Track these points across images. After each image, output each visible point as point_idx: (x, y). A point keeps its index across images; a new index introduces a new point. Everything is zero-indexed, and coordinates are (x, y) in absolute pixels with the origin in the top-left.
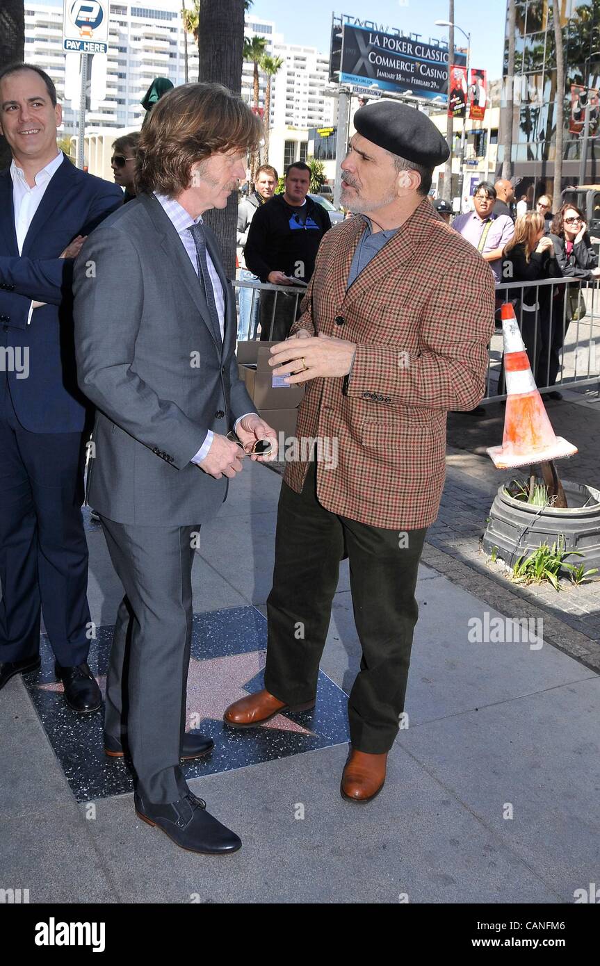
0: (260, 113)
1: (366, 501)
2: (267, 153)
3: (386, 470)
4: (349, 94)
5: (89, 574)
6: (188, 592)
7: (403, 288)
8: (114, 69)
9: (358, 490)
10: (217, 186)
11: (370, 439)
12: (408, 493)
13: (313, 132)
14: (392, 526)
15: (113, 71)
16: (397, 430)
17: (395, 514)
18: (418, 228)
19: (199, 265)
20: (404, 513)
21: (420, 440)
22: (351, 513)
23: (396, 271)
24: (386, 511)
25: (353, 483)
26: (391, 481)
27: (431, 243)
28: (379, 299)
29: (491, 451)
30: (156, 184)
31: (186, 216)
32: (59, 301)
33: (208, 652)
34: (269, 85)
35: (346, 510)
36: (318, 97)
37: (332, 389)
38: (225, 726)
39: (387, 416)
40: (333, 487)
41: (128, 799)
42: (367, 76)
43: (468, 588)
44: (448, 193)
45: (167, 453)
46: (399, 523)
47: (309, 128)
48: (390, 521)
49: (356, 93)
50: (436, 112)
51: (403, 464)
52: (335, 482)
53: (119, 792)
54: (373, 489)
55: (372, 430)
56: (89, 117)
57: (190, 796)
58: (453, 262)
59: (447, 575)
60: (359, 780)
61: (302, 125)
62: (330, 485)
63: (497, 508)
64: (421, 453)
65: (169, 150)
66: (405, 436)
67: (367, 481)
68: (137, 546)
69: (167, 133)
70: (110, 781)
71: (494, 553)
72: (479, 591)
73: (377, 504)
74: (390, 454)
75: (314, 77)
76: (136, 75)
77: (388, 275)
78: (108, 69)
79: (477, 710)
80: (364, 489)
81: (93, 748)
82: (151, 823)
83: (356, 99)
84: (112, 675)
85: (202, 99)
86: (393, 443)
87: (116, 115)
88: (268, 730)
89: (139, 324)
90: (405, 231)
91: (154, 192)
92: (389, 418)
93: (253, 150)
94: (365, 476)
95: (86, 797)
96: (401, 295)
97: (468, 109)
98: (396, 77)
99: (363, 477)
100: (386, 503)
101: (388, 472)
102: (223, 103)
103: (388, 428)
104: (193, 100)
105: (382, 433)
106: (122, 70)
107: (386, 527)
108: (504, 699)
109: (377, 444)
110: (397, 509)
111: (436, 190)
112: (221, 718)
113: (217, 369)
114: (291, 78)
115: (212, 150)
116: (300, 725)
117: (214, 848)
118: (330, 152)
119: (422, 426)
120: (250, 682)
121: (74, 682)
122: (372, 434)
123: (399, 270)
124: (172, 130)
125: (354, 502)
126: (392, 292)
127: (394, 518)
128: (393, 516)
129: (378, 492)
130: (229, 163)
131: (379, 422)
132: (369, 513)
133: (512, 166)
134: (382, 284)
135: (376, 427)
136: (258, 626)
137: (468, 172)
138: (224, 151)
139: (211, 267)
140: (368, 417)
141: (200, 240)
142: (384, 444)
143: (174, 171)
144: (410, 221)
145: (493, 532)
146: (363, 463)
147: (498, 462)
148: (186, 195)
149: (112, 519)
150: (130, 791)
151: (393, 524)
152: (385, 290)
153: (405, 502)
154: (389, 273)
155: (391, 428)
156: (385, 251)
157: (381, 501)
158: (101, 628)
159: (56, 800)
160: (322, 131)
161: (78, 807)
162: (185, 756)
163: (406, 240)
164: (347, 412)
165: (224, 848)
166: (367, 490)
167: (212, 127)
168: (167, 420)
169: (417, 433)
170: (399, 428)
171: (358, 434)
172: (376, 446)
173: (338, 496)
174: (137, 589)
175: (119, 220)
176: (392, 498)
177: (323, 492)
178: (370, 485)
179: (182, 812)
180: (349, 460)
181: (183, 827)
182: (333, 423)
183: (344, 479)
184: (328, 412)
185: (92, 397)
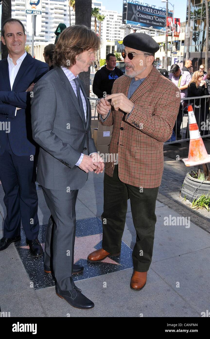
1: (137, 178)
3: (144, 167)
4: (129, 28)
6: (74, 214)
7: (149, 99)
8: (44, 21)
10: (85, 63)
11: (138, 156)
12: (152, 175)
13: (116, 43)
14: (146, 187)
15: (43, 21)
18: (153, 77)
19: (77, 93)
20: (151, 182)
21: (156, 155)
23: (146, 93)
24: (144, 182)
25: (132, 172)
26: (146, 171)
27: (158, 83)
28: (140, 104)
29: (184, 160)
30: (62, 63)
31: (72, 75)
32: (26, 108)
33: (81, 234)
34: (100, 25)
35: (129, 182)
36: (118, 29)
38: (88, 262)
40: (124, 174)
41: (53, 288)
42: (136, 22)
43: (176, 210)
44: (166, 64)
45: (66, 162)
46: (149, 186)
47: (115, 41)
48: (146, 185)
49: (132, 28)
50: (161, 34)
51: (150, 164)
52: (125, 172)
53: (50, 286)
54: (139, 174)
55: (139, 152)
56: (35, 38)
57: (76, 288)
58: (167, 89)
59: (168, 205)
60: (137, 282)
61: (113, 40)
62: (123, 173)
63: (186, 181)
64: (156, 160)
65: (67, 51)
66: (151, 154)
67: (137, 171)
68: (55, 197)
69: (66, 44)
70: (47, 282)
71: (185, 197)
72: (180, 212)
73: (141, 179)
74: (145, 161)
75: (117, 22)
76: (52, 22)
77: (143, 95)
78: (42, 20)
79: (180, 256)
80: (136, 174)
81: (40, 269)
82: (61, 297)
83: (132, 30)
84: (47, 243)
85: (78, 31)
86: (147, 157)
87: (45, 37)
88: (104, 263)
89: (55, 116)
90: (148, 79)
91: (61, 67)
92: (145, 148)
94: (136, 169)
95: (38, 288)
96: (148, 102)
98: (147, 22)
100: (144, 179)
102: (86, 32)
103: (144, 151)
104: (75, 31)
105: (142, 153)
106: (47, 21)
108: (189, 252)
109: (141, 157)
110: (148, 181)
111: (162, 63)
112: (86, 259)
113: (84, 132)
114: (108, 22)
115: (83, 50)
116: (115, 261)
117: (85, 307)
119: (157, 150)
120: (97, 245)
121: (33, 245)
122: (139, 153)
123: (147, 93)
124: (68, 43)
125: (132, 179)
126: (145, 101)
127: (147, 184)
129: (141, 175)
131: (141, 149)
132: (138, 183)
133: (189, 53)
134: (141, 98)
135: (140, 151)
136: (99, 225)
137: (173, 56)
138: (87, 50)
139: (82, 94)
140: (137, 148)
141: (78, 84)
142: (143, 157)
144: (150, 75)
145: (185, 190)
146: (135, 165)
147: (187, 164)
149: (46, 187)
150: (54, 285)
151: (147, 186)
152: (142, 100)
153: (151, 178)
154: (143, 94)
155: (146, 151)
156: (141, 86)
157: (142, 178)
158: (43, 226)
159: (27, 289)
160: (120, 42)
161: (35, 291)
162: (74, 273)
163: (149, 82)
164: (129, 146)
165: (88, 307)
166: (137, 174)
167: (83, 41)
168: (66, 150)
169: (155, 153)
170: (148, 151)
171: (133, 154)
172: (140, 158)
173: (126, 177)
174: (55, 213)
175: (47, 77)
176: (146, 177)
177: (121, 176)
178: (138, 173)
179: (73, 293)
180: (130, 164)
181: (73, 299)
182: (124, 151)
183: (128, 171)
184: (121, 147)
185: (38, 142)
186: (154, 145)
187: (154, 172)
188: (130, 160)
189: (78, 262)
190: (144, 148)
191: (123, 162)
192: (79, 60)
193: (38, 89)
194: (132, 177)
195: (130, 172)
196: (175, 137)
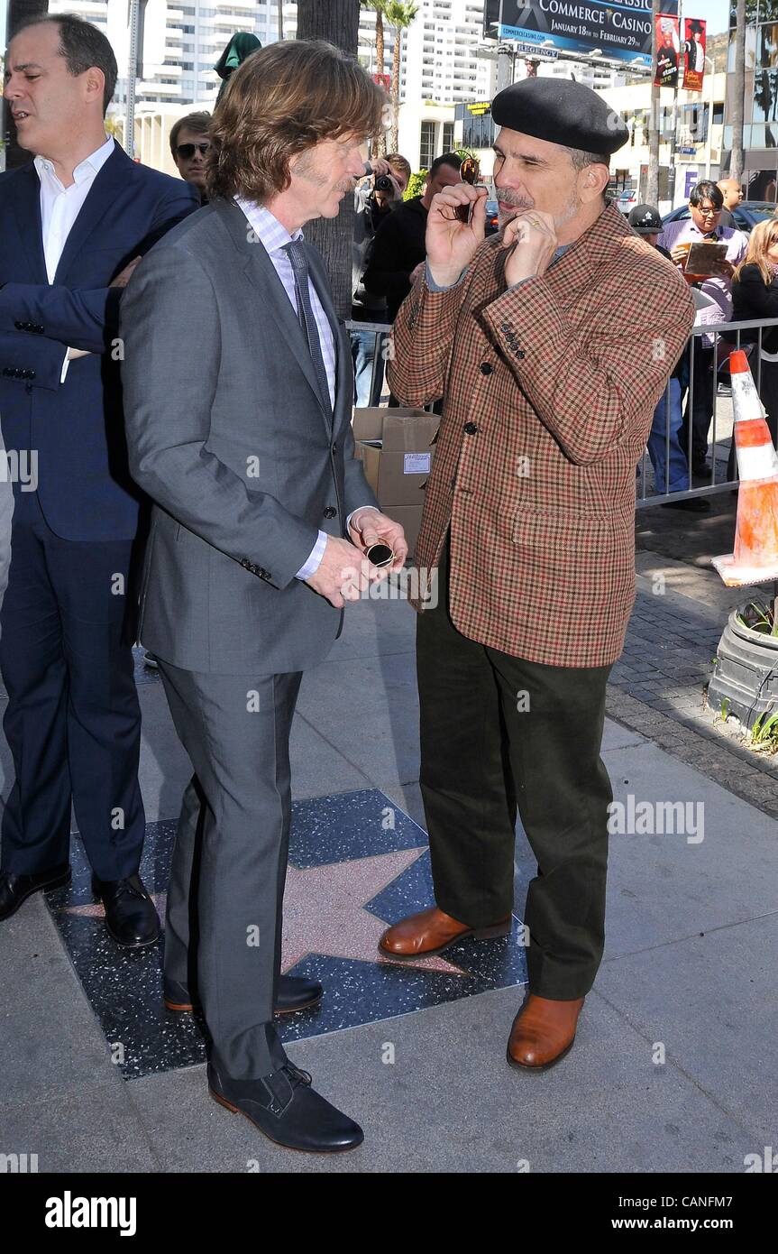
0: (384, 81)
1: (517, 624)
2: (396, 139)
3: (546, 580)
4: (511, 55)
5: (141, 745)
6: (284, 769)
8: (177, 20)
9: (506, 608)
10: (325, 186)
11: (524, 534)
12: (576, 614)
13: (461, 108)
14: (552, 661)
15: (176, 23)
16: (563, 522)
17: (557, 644)
18: (599, 243)
19: (299, 300)
21: (596, 538)
22: (496, 641)
24: (544, 639)
25: (499, 598)
26: (552, 595)
29: (718, 562)
30: (238, 184)
31: (280, 229)
33: (314, 856)
34: (398, 42)
35: (489, 637)
36: (468, 59)
37: (471, 465)
39: (550, 502)
40: (471, 603)
41: (198, 1073)
42: (538, 30)
43: (688, 759)
44: (654, 194)
45: (262, 566)
47: (455, 103)
49: (521, 53)
50: (636, 80)
51: (570, 572)
52: (474, 596)
53: (186, 1064)
55: (528, 521)
56: (141, 88)
57: (288, 1067)
59: (656, 741)
60: (533, 1038)
61: (446, 100)
62: (467, 601)
63: (728, 643)
64: (596, 558)
65: (256, 137)
66: (575, 532)
68: (212, 702)
69: (254, 112)
70: (172, 1047)
71: (724, 708)
72: (704, 764)
73: (532, 628)
74: (552, 557)
75: (463, 31)
76: (209, 28)
78: (168, 20)
79: (702, 935)
80: (514, 607)
81: (148, 998)
82: (231, 1107)
83: (522, 61)
84: (175, 892)
85: (303, 63)
86: (558, 542)
87: (180, 86)
88: (402, 970)
89: (216, 385)
91: (236, 197)
92: (552, 505)
93: (376, 135)
94: (516, 588)
95: (138, 1071)
97: (681, 75)
98: (578, 30)
99: (513, 590)
100: (545, 628)
101: (548, 584)
102: (333, 69)
103: (550, 518)
104: (290, 65)
105: (541, 526)
106: (189, 21)
107: (543, 661)
108: (740, 919)
109: (537, 539)
110: (560, 636)
111: (637, 190)
113: (325, 448)
114: (429, 32)
115: (319, 135)
116: (448, 960)
117: (324, 1143)
118: (486, 138)
119: (600, 517)
120: (375, 899)
121: (120, 902)
122: (528, 526)
124: (260, 109)
125: (500, 626)
127: (556, 649)
128: (554, 646)
129: (534, 612)
130: (342, 153)
131: (538, 510)
132: (520, 641)
133: (744, 155)
135: (534, 516)
137: (682, 164)
138: (334, 137)
139: (315, 302)
140: (522, 503)
141: (300, 263)
142: (545, 542)
143: (264, 167)
144: (590, 233)
145: (722, 678)
146: (512, 570)
147: (728, 577)
148: (282, 200)
149: (177, 664)
151: (555, 659)
153: (572, 626)
155: (555, 519)
157: (538, 624)
158: (160, 824)
159: (94, 1077)
160: (475, 107)
161: (126, 1086)
162: (281, 1009)
163: (582, 258)
164: (493, 495)
165: (339, 1143)
166: (519, 608)
167: (318, 103)
168: (261, 519)
169: (591, 528)
170: (566, 520)
171: (505, 528)
172: (531, 544)
173: (478, 617)
174: (211, 766)
175: (184, 237)
176: (554, 621)
177: (458, 611)
178: (522, 601)
179: (277, 1091)
180: (493, 565)
181: (279, 1113)
182: (472, 513)
183: (487, 592)
184: (464, 497)
185: (151, 489)
186: (588, 495)
187: (586, 602)
188: (494, 549)
189: (301, 966)
190: (550, 507)
191: (469, 559)
192: (301, 172)
193: (148, 285)
194: (499, 617)
195: (493, 598)
196: (688, 477)
